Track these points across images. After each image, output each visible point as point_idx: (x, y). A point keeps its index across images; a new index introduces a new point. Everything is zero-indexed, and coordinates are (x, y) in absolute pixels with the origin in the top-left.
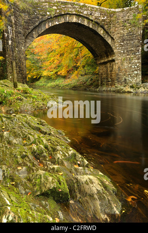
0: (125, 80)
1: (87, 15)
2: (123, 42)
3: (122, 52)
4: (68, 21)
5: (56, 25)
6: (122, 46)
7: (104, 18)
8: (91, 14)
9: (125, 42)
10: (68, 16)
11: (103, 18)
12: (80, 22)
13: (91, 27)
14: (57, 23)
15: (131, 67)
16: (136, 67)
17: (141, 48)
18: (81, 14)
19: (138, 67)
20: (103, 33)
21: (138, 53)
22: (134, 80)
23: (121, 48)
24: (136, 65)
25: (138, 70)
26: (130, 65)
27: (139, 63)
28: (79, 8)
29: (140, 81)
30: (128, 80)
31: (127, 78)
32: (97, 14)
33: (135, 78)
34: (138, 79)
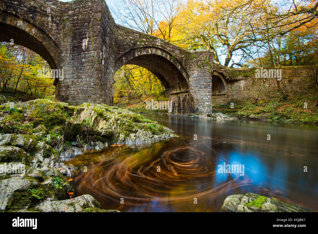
1: (169, 51)
3: (195, 85)
4: (154, 53)
5: (144, 55)
8: (173, 51)
10: (154, 49)
12: (163, 56)
13: (172, 61)
14: (145, 53)
15: (203, 98)
16: (207, 99)
17: (211, 84)
18: (165, 50)
19: (209, 99)
20: (180, 69)
21: (209, 87)
22: (206, 110)
23: (194, 82)
24: (207, 97)
25: (209, 101)
26: (202, 97)
27: (210, 95)
28: (164, 45)
29: (211, 111)
30: (200, 109)
31: (199, 108)
32: (177, 52)
33: (207, 108)
34: (209, 109)
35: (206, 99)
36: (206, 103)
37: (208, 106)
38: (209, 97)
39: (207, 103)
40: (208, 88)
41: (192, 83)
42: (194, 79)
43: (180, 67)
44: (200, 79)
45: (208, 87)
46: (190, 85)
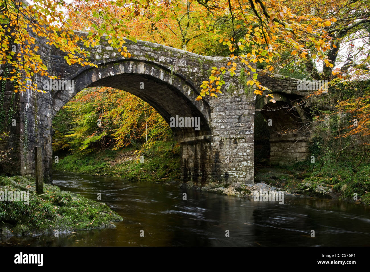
0: (227, 175)
1: (164, 63)
2: (224, 111)
3: (223, 127)
4: (130, 71)
5: (111, 77)
6: (223, 117)
7: (193, 69)
8: (171, 63)
9: (227, 112)
10: (131, 63)
11: (191, 70)
12: (151, 74)
13: (170, 82)
14: (112, 74)
15: (237, 154)
16: (245, 154)
17: (253, 124)
18: (154, 62)
19: (248, 155)
20: (191, 95)
21: (249, 131)
22: (242, 176)
23: (220, 121)
24: (245, 152)
25: (249, 160)
26: (235, 151)
27: (250, 147)
28: (152, 52)
29: (251, 179)
30: (232, 175)
31: (230, 173)
32: (182, 63)
33: (244, 174)
34: (248, 175)
35: (243, 155)
36: (243, 163)
37: (246, 169)
38: (248, 151)
39: (245, 163)
40: (246, 133)
41: (216, 123)
42: (220, 115)
43: (189, 92)
44: (232, 115)
45: (246, 131)
46: (213, 126)
